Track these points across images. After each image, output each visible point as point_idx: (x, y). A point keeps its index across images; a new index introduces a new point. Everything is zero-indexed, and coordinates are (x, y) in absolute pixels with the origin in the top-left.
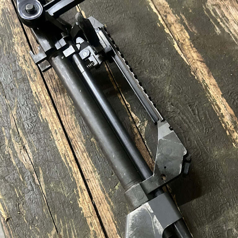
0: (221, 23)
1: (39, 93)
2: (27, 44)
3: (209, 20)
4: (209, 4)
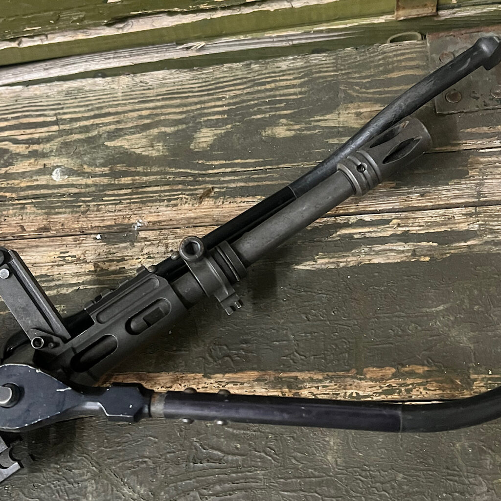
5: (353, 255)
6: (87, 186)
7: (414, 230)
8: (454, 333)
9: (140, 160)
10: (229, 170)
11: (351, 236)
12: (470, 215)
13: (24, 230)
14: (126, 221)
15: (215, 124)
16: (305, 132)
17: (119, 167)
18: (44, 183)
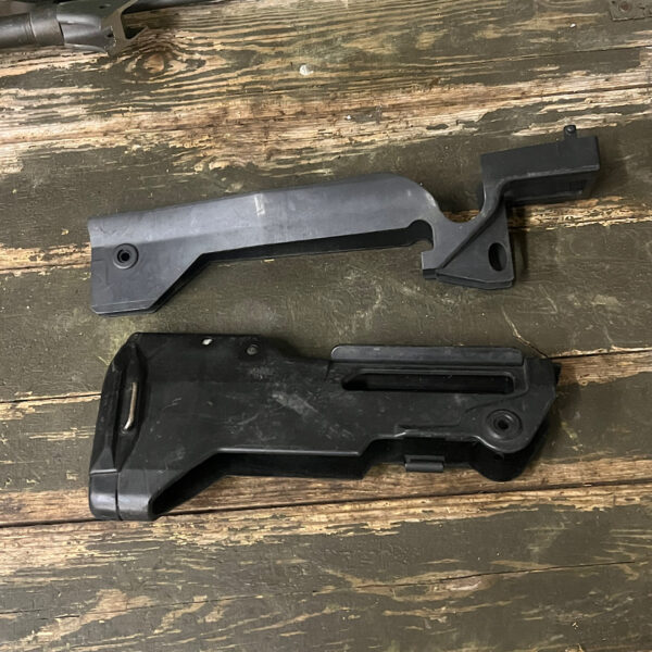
0: (312, 162)
1: (330, 521)
2: (203, 517)
3: (297, 177)
4: (263, 164)
5: (559, 124)
6: (331, 78)
7: (603, 105)
8: (638, 173)
9: (375, 58)
10: (450, 64)
11: (555, 111)
12: (644, 93)
13: (284, 114)
14: (370, 105)
15: (435, 29)
16: (509, 35)
17: (357, 63)
18: (294, 77)
